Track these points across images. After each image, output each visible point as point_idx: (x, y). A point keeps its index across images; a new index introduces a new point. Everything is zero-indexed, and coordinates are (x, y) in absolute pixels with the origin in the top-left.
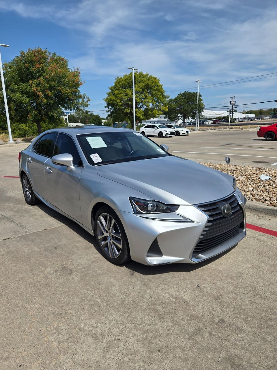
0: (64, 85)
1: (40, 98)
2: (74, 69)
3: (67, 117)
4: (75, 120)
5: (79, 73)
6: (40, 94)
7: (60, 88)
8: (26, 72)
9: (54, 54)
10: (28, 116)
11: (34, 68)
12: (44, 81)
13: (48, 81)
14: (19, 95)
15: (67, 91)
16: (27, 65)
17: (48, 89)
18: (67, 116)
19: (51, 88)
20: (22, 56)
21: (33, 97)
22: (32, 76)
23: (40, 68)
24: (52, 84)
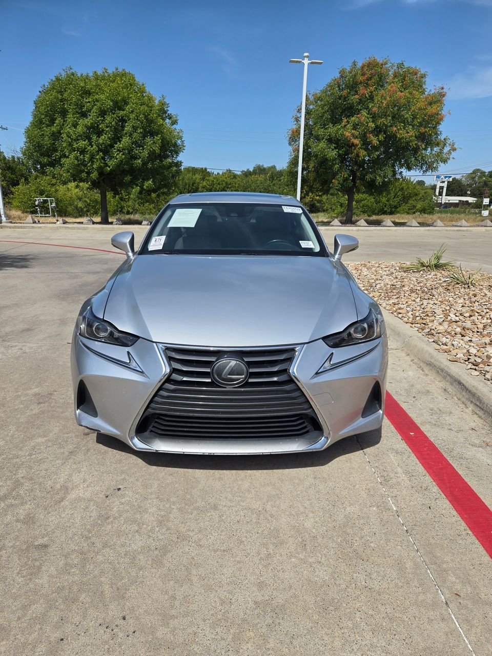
0: (404, 123)
1: (355, 149)
2: (435, 89)
3: (445, 185)
4: (462, 191)
5: (444, 96)
6: (356, 141)
7: (395, 129)
8: (343, 104)
9: (401, 65)
10: (333, 181)
11: (357, 96)
12: (368, 118)
13: (374, 117)
14: (322, 145)
15: (408, 133)
16: (345, 92)
17: (371, 132)
18: (446, 183)
19: (378, 130)
20: (342, 76)
21: (345, 148)
22: (350, 111)
23: (367, 96)
24: (381, 123)
